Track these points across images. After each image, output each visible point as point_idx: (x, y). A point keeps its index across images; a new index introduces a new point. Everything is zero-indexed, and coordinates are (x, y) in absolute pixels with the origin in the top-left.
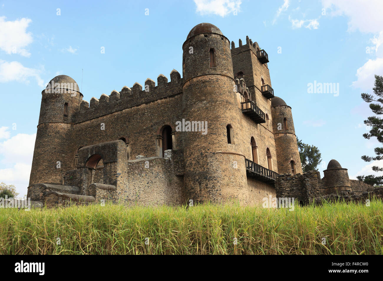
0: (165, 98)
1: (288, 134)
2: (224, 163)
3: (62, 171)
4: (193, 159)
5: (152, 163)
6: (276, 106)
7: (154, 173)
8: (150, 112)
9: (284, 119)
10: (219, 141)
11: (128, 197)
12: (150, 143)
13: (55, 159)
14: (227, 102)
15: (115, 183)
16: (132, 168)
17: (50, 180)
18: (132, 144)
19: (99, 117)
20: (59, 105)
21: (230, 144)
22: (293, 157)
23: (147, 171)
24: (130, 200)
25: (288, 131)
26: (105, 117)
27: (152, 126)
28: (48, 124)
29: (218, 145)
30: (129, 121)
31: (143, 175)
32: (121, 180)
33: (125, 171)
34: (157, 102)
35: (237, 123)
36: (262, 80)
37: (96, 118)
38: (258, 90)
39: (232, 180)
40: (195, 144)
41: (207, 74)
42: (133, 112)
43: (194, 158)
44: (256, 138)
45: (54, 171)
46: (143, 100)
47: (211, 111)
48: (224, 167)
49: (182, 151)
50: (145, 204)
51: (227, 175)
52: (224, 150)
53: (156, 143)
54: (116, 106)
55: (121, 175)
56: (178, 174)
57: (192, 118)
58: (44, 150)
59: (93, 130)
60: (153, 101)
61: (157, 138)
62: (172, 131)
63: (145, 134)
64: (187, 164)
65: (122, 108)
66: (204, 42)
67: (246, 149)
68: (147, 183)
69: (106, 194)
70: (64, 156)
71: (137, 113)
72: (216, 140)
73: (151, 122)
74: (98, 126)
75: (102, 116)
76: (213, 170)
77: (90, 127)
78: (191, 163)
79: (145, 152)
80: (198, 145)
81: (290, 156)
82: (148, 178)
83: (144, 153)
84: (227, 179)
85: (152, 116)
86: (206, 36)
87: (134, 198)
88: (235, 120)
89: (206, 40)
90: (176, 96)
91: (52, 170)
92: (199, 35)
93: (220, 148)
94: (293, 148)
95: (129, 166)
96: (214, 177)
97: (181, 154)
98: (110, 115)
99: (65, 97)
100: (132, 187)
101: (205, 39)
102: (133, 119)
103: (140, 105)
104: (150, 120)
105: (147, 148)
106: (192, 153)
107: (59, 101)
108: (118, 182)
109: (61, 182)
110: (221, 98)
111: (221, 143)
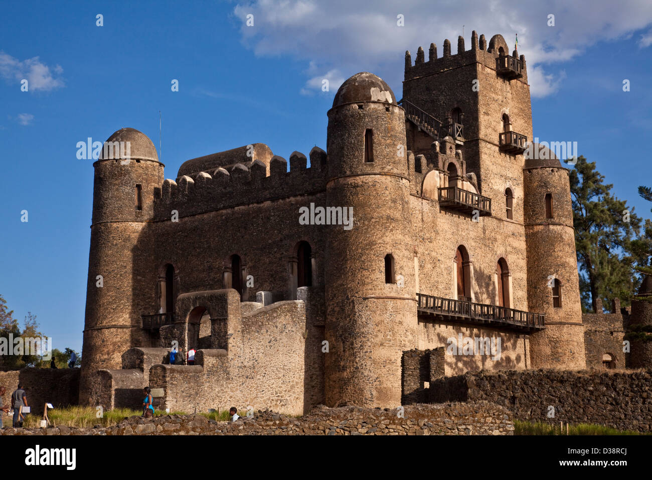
0: (301, 195)
1: (551, 227)
2: (378, 312)
3: (138, 305)
4: (335, 305)
5: (277, 312)
6: (534, 169)
7: (279, 326)
8: (279, 216)
9: (547, 195)
10: (371, 280)
11: (242, 363)
12: (278, 268)
13: (126, 285)
14: (388, 218)
15: (226, 347)
16: (247, 325)
17: (121, 320)
18: (251, 267)
19: (196, 215)
20: (127, 190)
21: (388, 285)
22: (557, 271)
23: (269, 326)
24: (245, 367)
25: (552, 220)
26: (205, 216)
27: (281, 240)
28: (111, 226)
29: (370, 287)
30: (245, 228)
31: (262, 331)
32: (233, 343)
33: (237, 330)
34: (289, 200)
35: (404, 250)
36: (505, 118)
37: (191, 216)
38: (489, 146)
39: (389, 337)
40: (339, 282)
41: (359, 173)
42: (251, 212)
43: (337, 303)
44: (469, 246)
45: (126, 306)
46: (267, 193)
47: (362, 233)
48: (378, 318)
49: (323, 288)
50: (266, 371)
51: (382, 330)
52: (379, 294)
53: (287, 269)
54: (223, 199)
55: (233, 336)
56: (317, 323)
57: (336, 241)
58: (107, 270)
59: (186, 236)
60: (283, 199)
61: (289, 262)
62: (311, 252)
63: (270, 253)
64: (328, 311)
65: (234, 204)
66: (357, 118)
67: (442, 272)
68: (269, 342)
69: (215, 362)
70: (140, 280)
71: (258, 216)
72: (367, 278)
73: (280, 233)
74: (194, 230)
75: (200, 214)
76: (362, 323)
77: (181, 231)
78: (333, 310)
79: (271, 281)
80: (344, 285)
81: (552, 270)
82: (270, 335)
83: (270, 284)
84: (381, 336)
85: (280, 223)
86: (360, 107)
87: (251, 363)
88: (399, 247)
89: (360, 114)
90: (318, 195)
91: (122, 303)
92: (349, 104)
93: (373, 291)
94: (560, 254)
95: (244, 323)
96: (363, 333)
97: (322, 294)
98: (214, 213)
99: (135, 175)
100: (248, 350)
101: (358, 113)
102: (252, 225)
103: (262, 202)
104: (278, 230)
105: (274, 276)
106: (335, 295)
107: (126, 184)
108: (230, 346)
109: (137, 323)
110: (378, 213)
111: (375, 282)
